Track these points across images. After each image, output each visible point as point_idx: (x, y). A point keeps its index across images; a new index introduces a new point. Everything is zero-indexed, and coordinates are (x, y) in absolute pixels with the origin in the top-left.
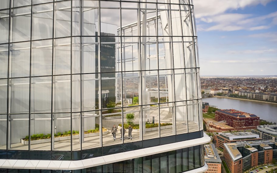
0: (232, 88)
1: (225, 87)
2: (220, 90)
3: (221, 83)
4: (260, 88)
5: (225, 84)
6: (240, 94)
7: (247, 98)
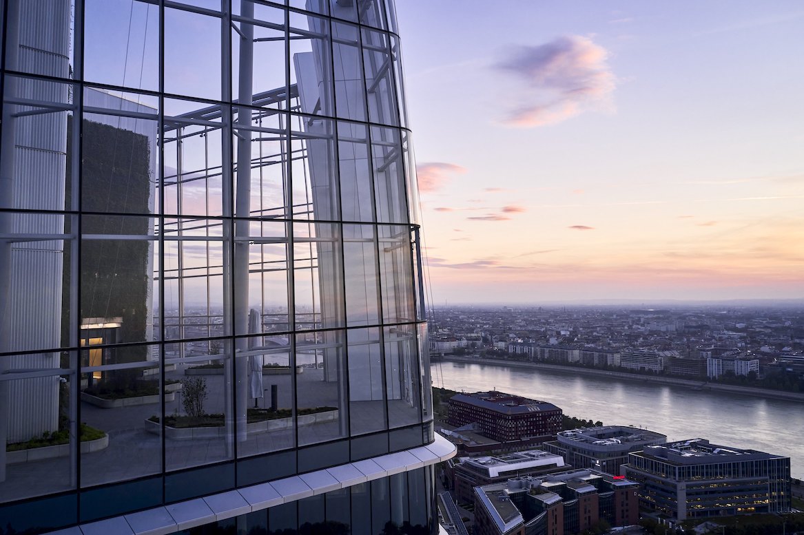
0: (492, 334)
2: (460, 339)
3: (462, 322)
4: (558, 333)
5: (473, 324)
6: (511, 351)
7: (528, 361)
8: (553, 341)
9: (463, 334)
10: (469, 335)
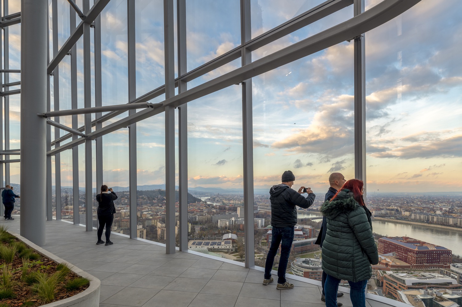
2: (383, 209)
6: (413, 216)
8: (438, 212)
9: (384, 207)
10: (388, 208)
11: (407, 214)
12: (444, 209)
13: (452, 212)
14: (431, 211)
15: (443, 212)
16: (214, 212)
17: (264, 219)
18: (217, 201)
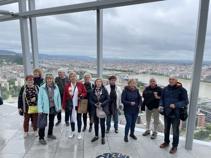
0: (153, 68)
1: (147, 67)
5: (147, 65)
6: (158, 73)
7: (164, 76)
8: (170, 71)
9: (145, 68)
11: (156, 71)
12: (172, 69)
13: (176, 71)
14: (167, 70)
15: (172, 70)
16: (44, 71)
17: (79, 75)
18: (45, 63)
